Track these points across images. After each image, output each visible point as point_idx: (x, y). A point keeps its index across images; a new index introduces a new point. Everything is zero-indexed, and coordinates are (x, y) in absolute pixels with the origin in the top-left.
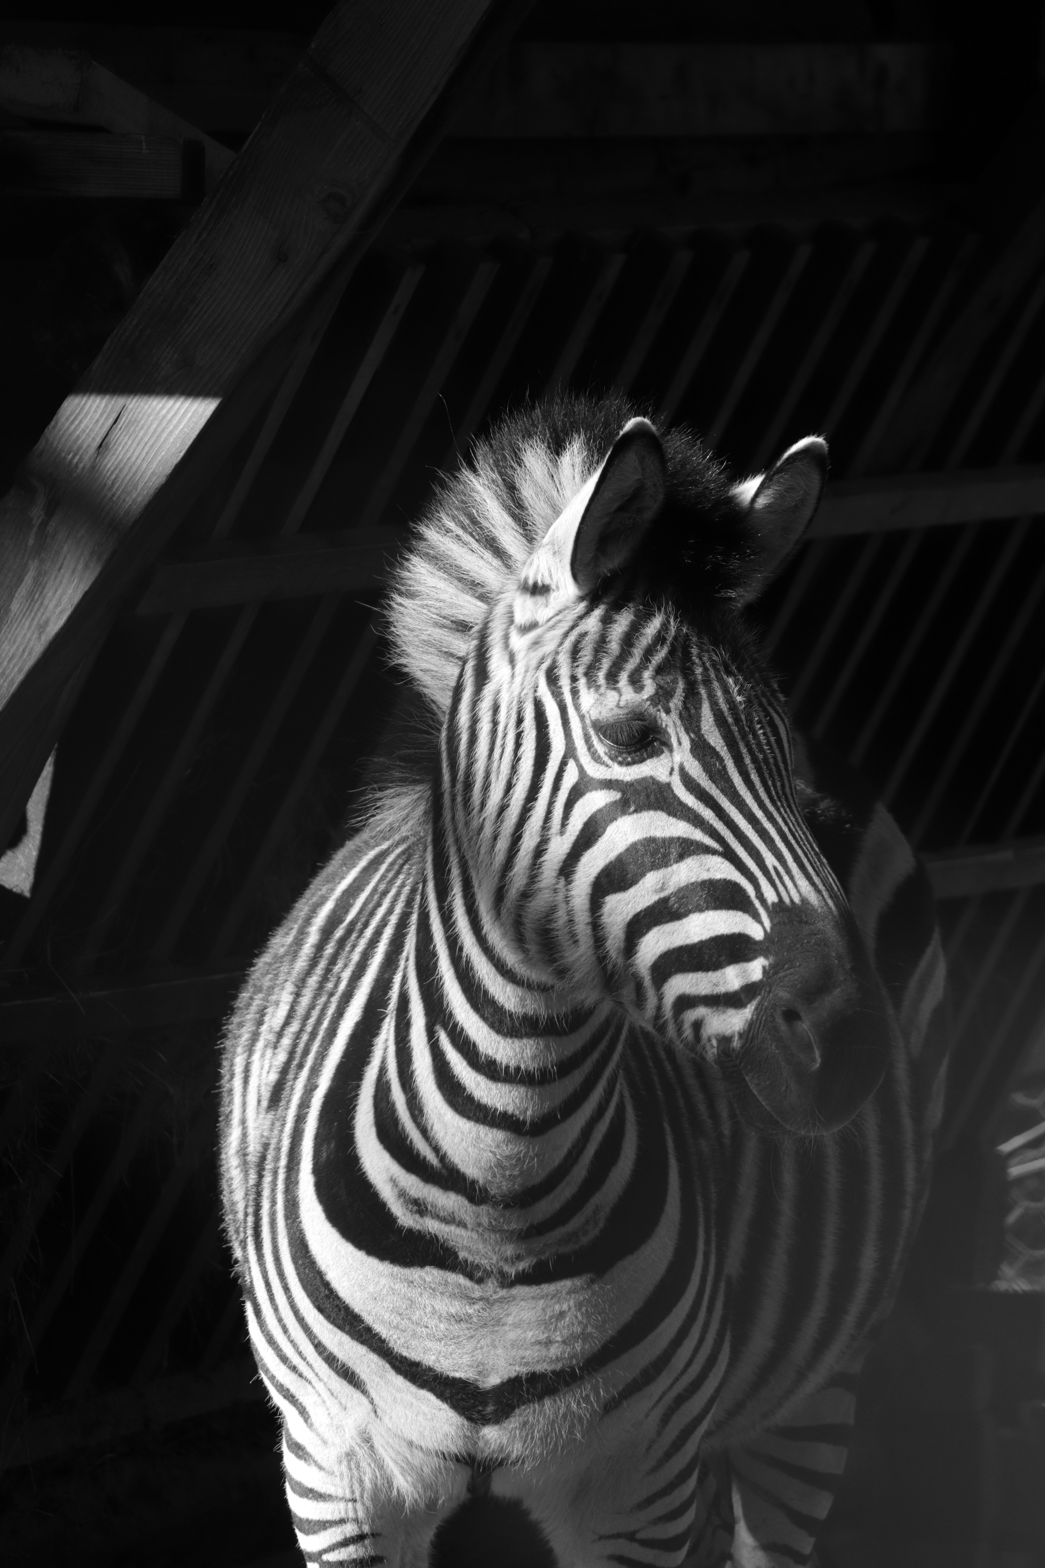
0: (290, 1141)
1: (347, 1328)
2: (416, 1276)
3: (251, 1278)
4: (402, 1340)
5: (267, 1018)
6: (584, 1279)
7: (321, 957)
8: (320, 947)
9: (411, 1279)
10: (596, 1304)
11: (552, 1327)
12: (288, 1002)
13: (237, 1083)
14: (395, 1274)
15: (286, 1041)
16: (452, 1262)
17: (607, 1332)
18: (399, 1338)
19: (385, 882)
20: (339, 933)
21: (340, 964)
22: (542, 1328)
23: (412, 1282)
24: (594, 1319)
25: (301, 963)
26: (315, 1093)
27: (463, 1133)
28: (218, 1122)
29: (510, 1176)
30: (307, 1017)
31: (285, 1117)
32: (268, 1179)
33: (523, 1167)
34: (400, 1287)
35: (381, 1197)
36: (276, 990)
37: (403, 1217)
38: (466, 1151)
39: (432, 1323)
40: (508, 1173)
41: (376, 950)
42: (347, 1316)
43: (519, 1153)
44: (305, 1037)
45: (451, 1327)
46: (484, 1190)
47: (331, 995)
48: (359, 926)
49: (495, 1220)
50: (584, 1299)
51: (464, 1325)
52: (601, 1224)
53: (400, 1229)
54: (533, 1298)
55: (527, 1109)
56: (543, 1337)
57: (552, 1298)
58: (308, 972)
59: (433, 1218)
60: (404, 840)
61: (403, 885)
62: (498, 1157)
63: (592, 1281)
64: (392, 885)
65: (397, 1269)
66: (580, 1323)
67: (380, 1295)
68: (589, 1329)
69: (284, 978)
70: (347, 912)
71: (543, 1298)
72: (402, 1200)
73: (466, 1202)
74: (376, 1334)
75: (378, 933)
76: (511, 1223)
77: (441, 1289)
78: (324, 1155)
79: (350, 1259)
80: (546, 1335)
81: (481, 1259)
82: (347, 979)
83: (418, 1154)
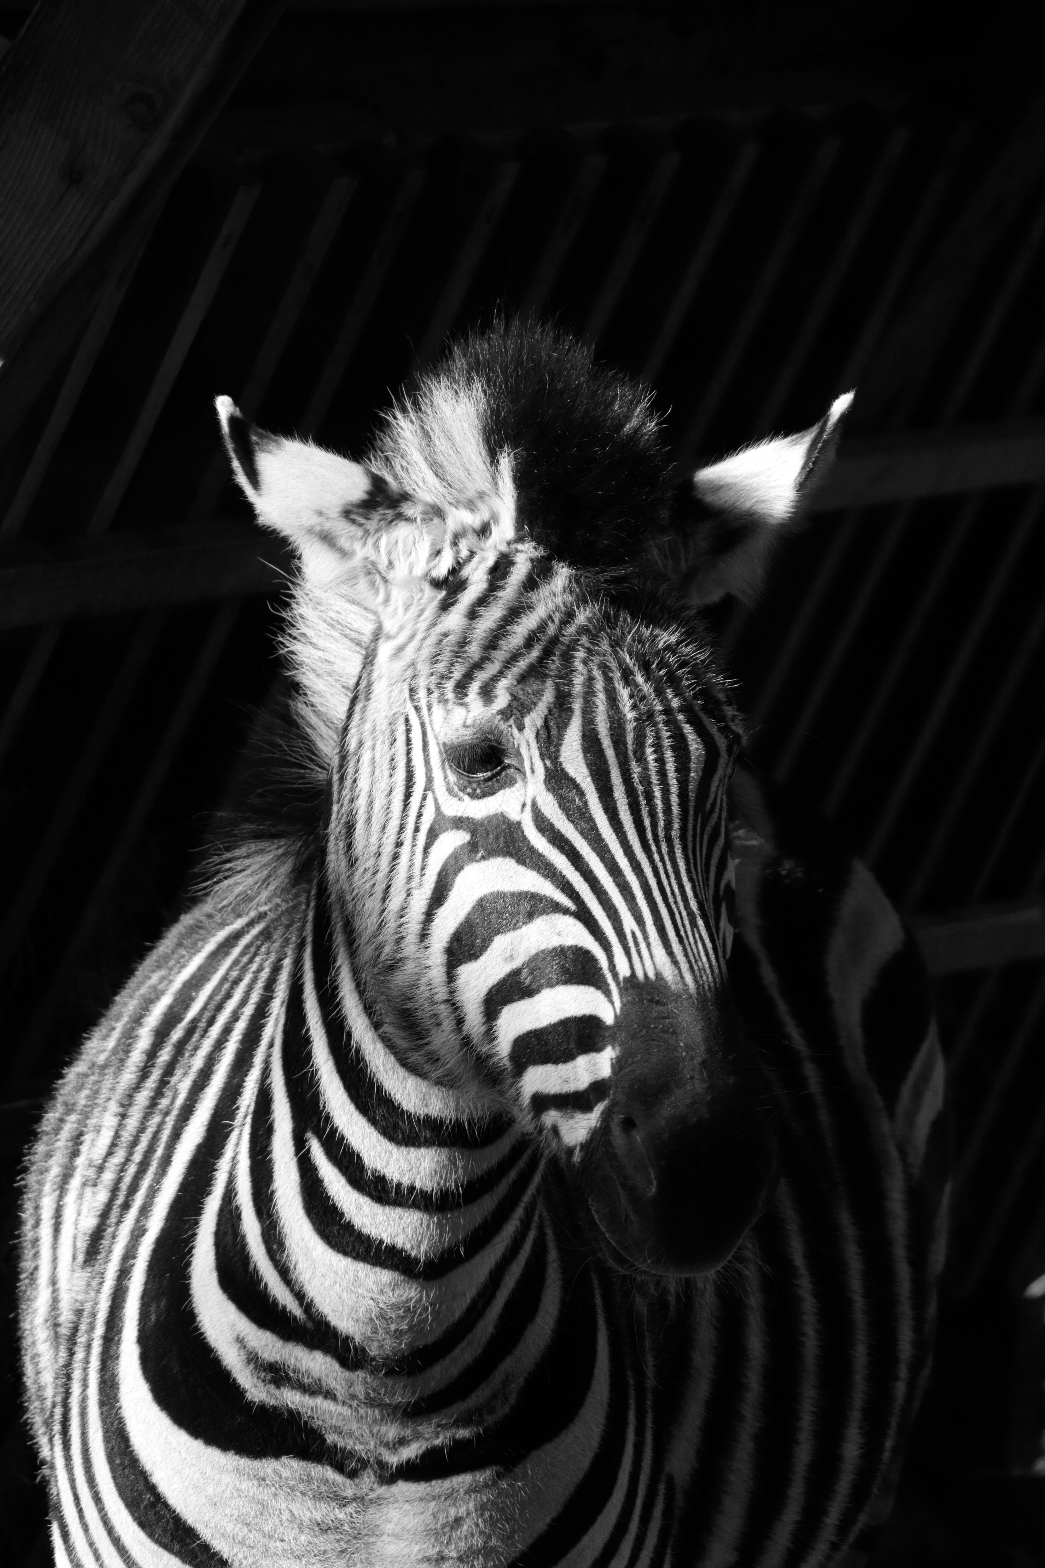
0: (109, 1303)
1: (177, 1547)
2: (269, 1470)
3: (58, 1490)
4: (250, 1560)
5: (84, 1148)
6: (488, 1472)
7: (153, 1066)
8: (152, 1054)
9: (262, 1474)
10: (503, 1508)
11: (445, 1539)
12: (112, 1126)
13: (45, 1231)
14: (241, 1467)
15: (108, 1176)
16: (317, 1447)
17: (516, 1546)
18: (246, 1558)
19: (238, 968)
20: (177, 1034)
21: (179, 1072)
22: (433, 1540)
23: (264, 1480)
24: (500, 1528)
25: (128, 1076)
26: (142, 1239)
27: (336, 1273)
28: (19, 1280)
29: (396, 1331)
30: (135, 1143)
31: (103, 1274)
32: (80, 1355)
33: (412, 1320)
34: (248, 1486)
35: (224, 1364)
36: (96, 1112)
37: (253, 1390)
38: (340, 1298)
39: (290, 1534)
40: (393, 1327)
41: (224, 1051)
42: (177, 1530)
43: (409, 1300)
44: (132, 1169)
45: (315, 1539)
46: (361, 1351)
47: (167, 1114)
48: (202, 1025)
49: (374, 1390)
50: (488, 1500)
51: (331, 1536)
52: (513, 1398)
53: (250, 1405)
54: (421, 1499)
55: (420, 1243)
56: (433, 1552)
57: (446, 1499)
58: (137, 1087)
59: (293, 1388)
60: (261, 916)
61: (260, 969)
62: (381, 1305)
63: (499, 1476)
64: (246, 971)
65: (244, 1462)
66: (482, 1533)
67: (222, 1498)
68: (494, 1542)
69: (107, 1095)
70: (187, 1007)
71: (434, 1499)
72: (252, 1366)
73: (336, 1366)
74: (216, 1554)
75: (227, 1030)
76: (395, 1394)
77: (301, 1487)
78: (153, 1318)
79: (183, 1451)
80: (437, 1549)
81: (355, 1444)
82: (187, 1091)
83: (275, 1303)
